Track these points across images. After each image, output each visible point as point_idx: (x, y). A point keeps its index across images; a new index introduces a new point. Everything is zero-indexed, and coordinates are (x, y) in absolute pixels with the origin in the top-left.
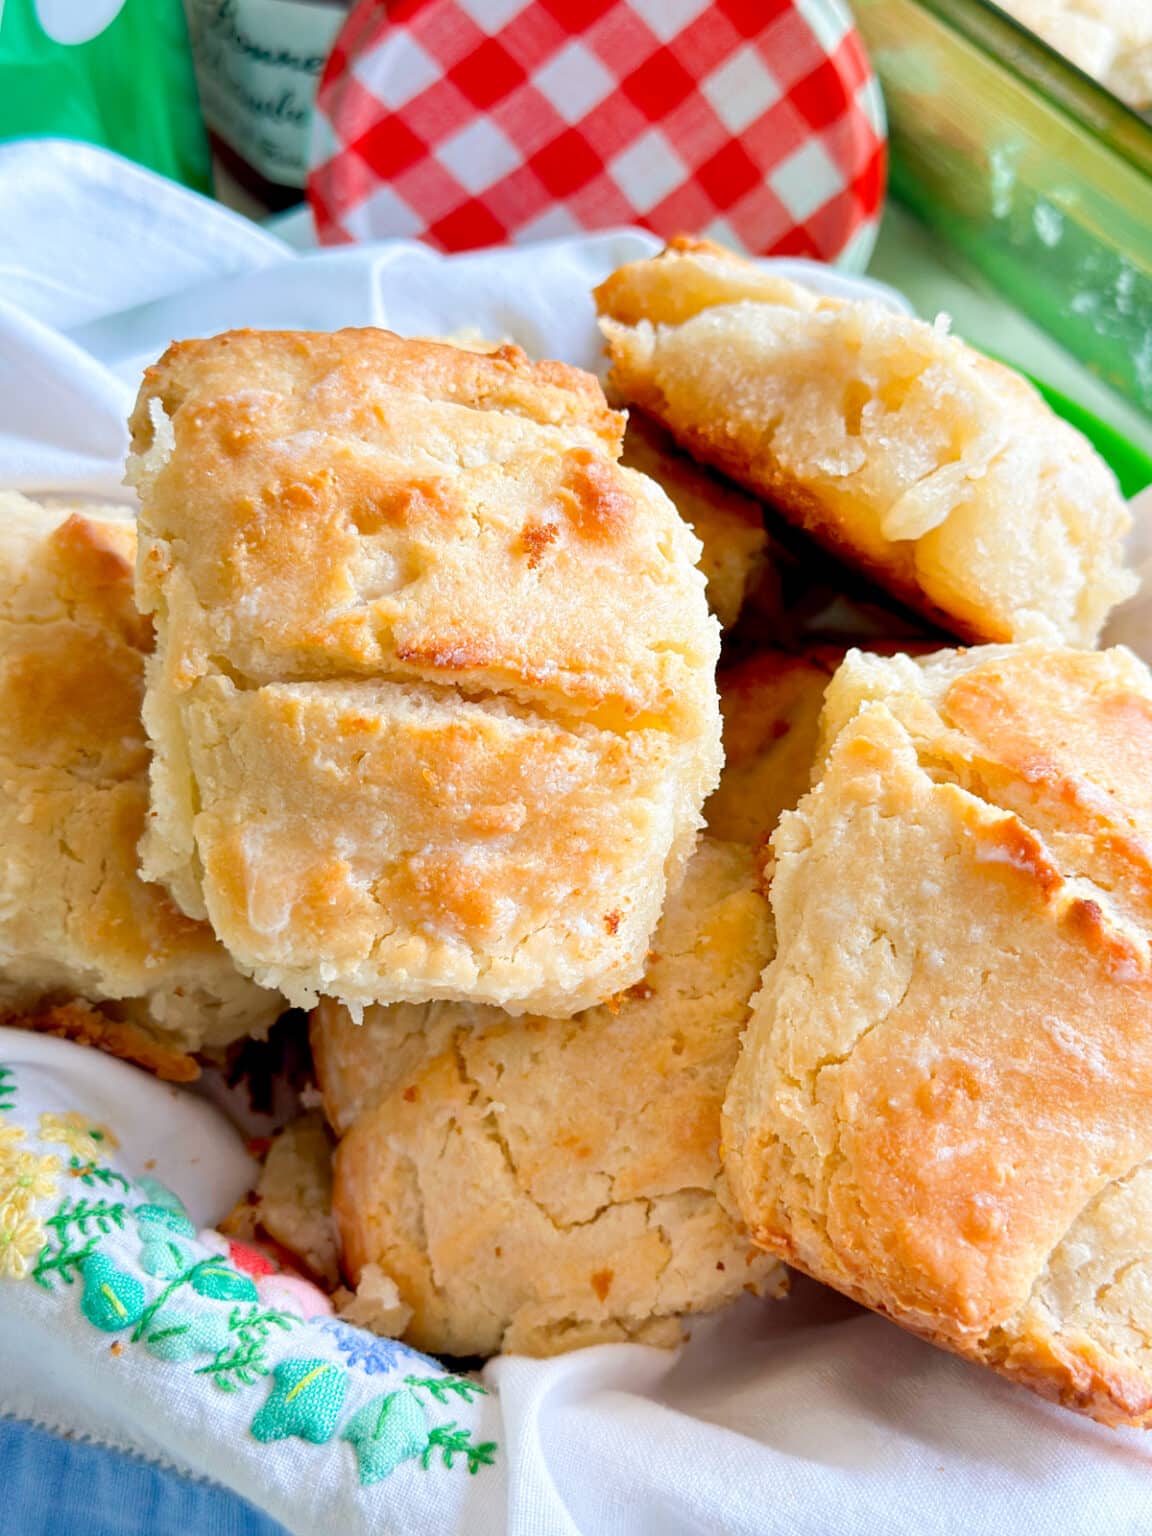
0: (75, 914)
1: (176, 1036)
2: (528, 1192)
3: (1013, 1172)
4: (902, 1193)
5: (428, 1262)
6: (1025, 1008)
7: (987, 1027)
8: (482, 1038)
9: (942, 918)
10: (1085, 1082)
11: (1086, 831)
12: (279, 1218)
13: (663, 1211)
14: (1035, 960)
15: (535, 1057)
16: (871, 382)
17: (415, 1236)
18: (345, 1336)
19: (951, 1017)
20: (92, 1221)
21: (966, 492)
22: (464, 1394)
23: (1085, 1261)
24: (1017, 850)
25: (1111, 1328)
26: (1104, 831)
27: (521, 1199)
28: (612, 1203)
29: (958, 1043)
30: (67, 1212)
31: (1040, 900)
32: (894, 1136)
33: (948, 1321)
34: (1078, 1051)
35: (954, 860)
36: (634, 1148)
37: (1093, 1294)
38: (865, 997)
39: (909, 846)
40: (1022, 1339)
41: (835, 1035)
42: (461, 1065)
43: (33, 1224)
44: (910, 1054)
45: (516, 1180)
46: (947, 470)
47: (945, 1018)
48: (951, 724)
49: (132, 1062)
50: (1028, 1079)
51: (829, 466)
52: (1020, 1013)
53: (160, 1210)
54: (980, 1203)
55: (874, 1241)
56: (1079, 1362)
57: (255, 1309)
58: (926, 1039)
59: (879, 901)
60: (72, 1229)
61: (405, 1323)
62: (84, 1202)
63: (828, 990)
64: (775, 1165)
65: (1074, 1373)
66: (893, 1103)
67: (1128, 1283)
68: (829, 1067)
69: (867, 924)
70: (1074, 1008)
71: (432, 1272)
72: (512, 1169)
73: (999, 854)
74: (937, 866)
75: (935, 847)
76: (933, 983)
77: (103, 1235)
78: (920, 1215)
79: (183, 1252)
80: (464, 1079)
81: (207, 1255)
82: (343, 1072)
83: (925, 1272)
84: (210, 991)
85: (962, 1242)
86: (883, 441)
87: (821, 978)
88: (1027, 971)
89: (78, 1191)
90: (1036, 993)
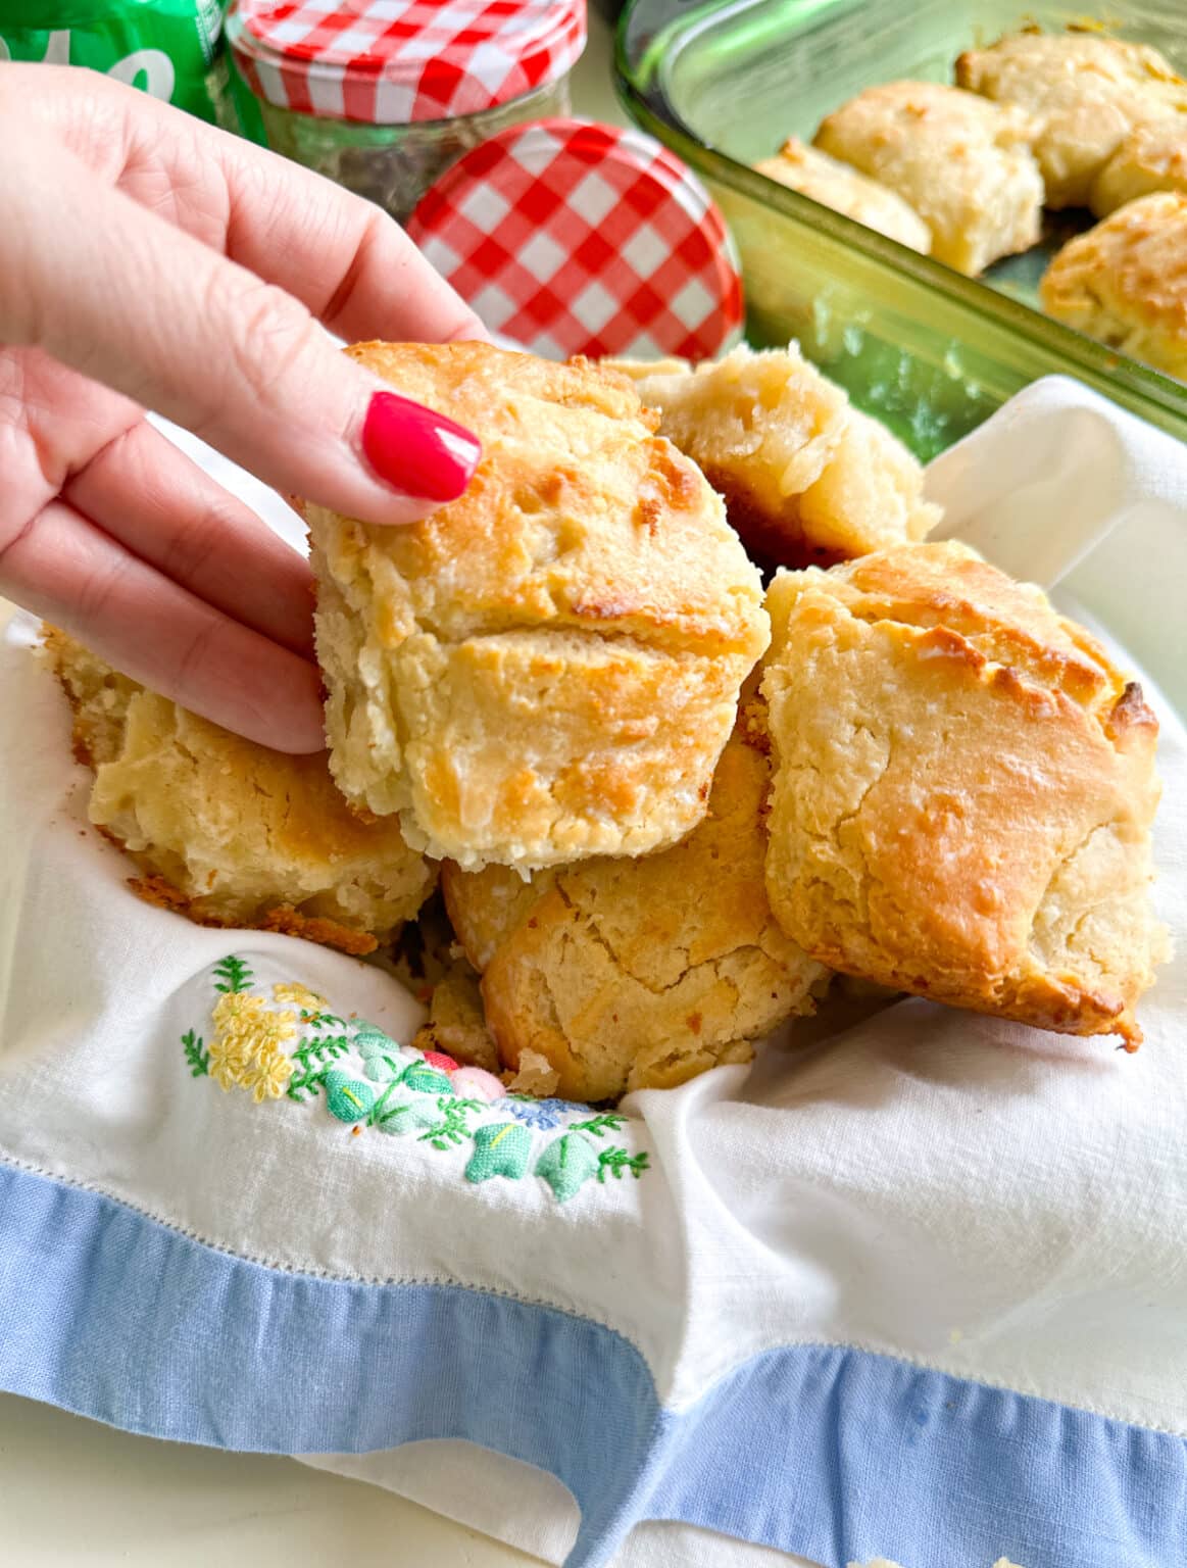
0: (273, 833)
1: (356, 921)
2: (628, 973)
3: (1001, 862)
4: (926, 890)
5: (565, 1038)
6: (979, 750)
7: (956, 769)
8: (576, 875)
9: (904, 704)
10: (1034, 792)
11: (985, 632)
12: (449, 1034)
13: (727, 965)
14: (978, 716)
15: (616, 880)
16: (754, 394)
17: (551, 1023)
18: (519, 1109)
19: (928, 768)
20: (325, 1051)
21: (831, 455)
22: (612, 1126)
23: (1055, 919)
24: (948, 646)
25: (1081, 963)
26: (998, 628)
27: (625, 978)
28: (691, 967)
29: (938, 783)
30: (306, 1047)
31: (972, 675)
32: (909, 854)
33: (976, 974)
34: (1024, 771)
35: (900, 667)
36: (699, 926)
37: (1064, 942)
38: (862, 769)
39: (865, 665)
40: (1025, 981)
41: (845, 798)
42: (565, 897)
43: (282, 1058)
44: (905, 798)
45: (619, 966)
46: (817, 440)
47: (924, 769)
48: (865, 591)
49: (327, 944)
50: (993, 797)
51: (738, 450)
52: (976, 755)
53: (371, 1035)
54: (983, 886)
55: (914, 930)
56: (1069, 988)
57: (453, 1099)
58: (914, 786)
59: (854, 705)
60: (312, 1059)
61: (556, 1084)
62: (317, 1039)
63: (832, 771)
64: (820, 899)
65: (1068, 996)
66: (903, 832)
67: (1086, 929)
68: (847, 821)
69: (849, 721)
70: (1013, 744)
71: (569, 1044)
72: (614, 959)
73: (936, 652)
74: (890, 673)
75: (885, 661)
76: (908, 749)
77: (335, 1060)
78: (943, 903)
79: (395, 1061)
80: (569, 905)
81: (412, 1061)
82: (476, 927)
83: (955, 942)
84: (377, 881)
85: (977, 916)
86: (772, 426)
87: (824, 764)
88: (974, 726)
89: (311, 1032)
90: (984, 739)
